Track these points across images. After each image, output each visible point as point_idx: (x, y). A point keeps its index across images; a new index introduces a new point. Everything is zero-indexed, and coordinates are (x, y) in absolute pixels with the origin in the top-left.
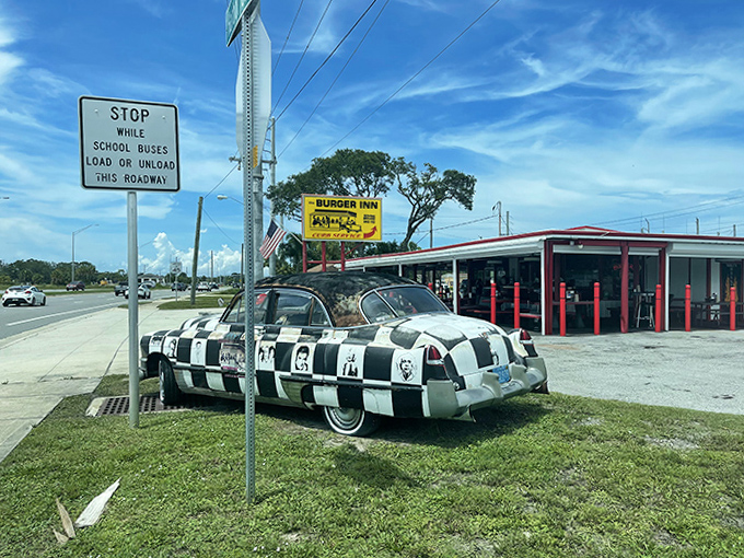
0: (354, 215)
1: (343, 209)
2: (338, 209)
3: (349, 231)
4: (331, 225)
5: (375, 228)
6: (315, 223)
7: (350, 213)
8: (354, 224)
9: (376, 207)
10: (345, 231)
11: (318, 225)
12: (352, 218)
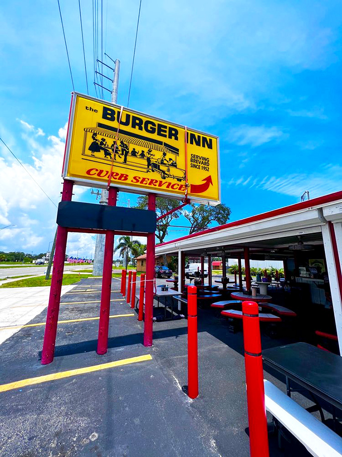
0: (175, 151)
1: (155, 136)
2: (144, 133)
3: (164, 175)
4: (130, 158)
5: (209, 180)
6: (95, 147)
7: (166, 145)
8: (174, 165)
9: (210, 147)
10: (156, 176)
11: (101, 154)
12: (170, 155)
